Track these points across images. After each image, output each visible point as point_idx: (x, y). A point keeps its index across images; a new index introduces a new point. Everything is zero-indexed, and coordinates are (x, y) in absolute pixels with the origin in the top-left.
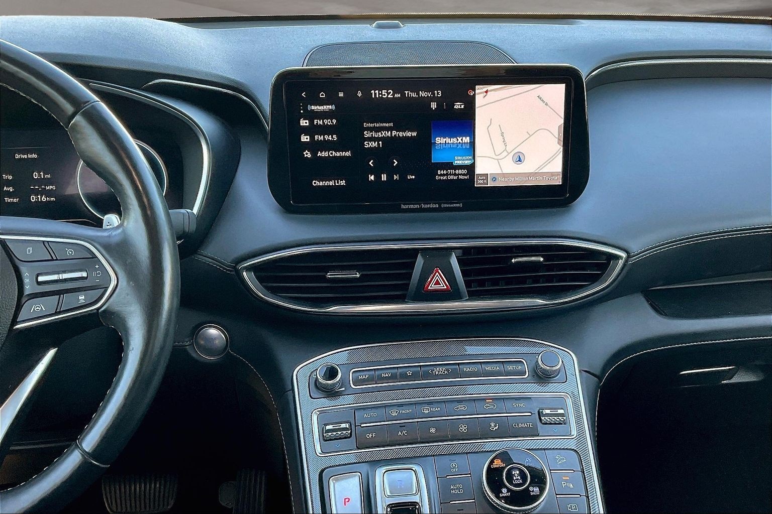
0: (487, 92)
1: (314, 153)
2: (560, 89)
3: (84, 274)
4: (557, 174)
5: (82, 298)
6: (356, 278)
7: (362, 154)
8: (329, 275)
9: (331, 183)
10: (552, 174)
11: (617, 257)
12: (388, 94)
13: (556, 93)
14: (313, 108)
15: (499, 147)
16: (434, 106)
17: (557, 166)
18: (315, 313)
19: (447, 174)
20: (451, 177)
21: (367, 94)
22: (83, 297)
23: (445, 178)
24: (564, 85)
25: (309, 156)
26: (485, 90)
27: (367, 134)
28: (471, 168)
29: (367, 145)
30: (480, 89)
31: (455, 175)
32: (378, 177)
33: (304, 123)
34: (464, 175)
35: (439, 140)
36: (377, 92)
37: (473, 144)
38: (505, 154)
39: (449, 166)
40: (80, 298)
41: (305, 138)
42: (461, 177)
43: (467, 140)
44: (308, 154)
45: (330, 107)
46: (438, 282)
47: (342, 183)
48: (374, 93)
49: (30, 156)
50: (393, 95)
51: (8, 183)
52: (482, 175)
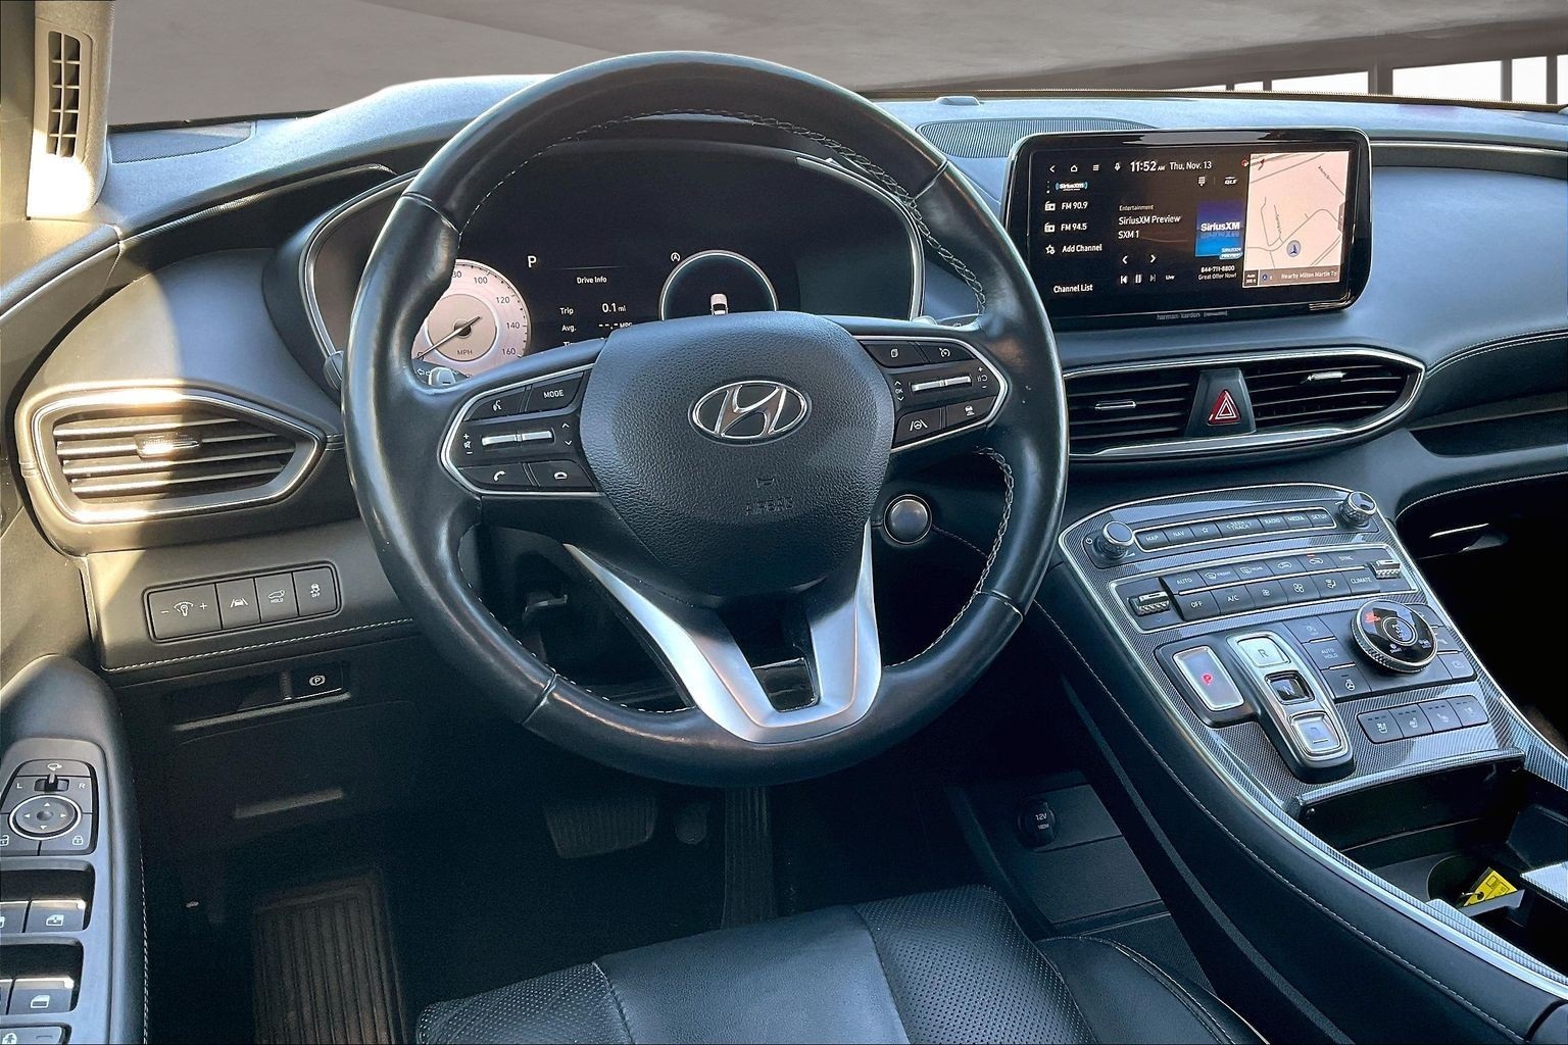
0: (1262, 162)
1: (1058, 249)
2: (1343, 156)
4: (1336, 268)
5: (969, 409)
6: (1131, 409)
7: (1114, 248)
8: (1099, 408)
9: (1075, 289)
10: (1330, 269)
12: (1151, 166)
13: (1338, 161)
14: (1062, 186)
15: (1273, 235)
16: (1202, 181)
17: (1335, 259)
19: (1212, 273)
20: (1215, 276)
21: (1126, 166)
22: (971, 409)
23: (1209, 277)
24: (1346, 154)
25: (1053, 252)
26: (1260, 159)
27: (1123, 221)
28: (1239, 263)
29: (1122, 235)
30: (1255, 158)
31: (1221, 272)
32: (1131, 279)
33: (1050, 207)
34: (1231, 272)
35: (1206, 227)
36: (1138, 163)
37: (1243, 229)
38: (1279, 243)
39: (1214, 261)
40: (967, 409)
41: (1049, 228)
42: (1227, 276)
43: (1237, 225)
44: (1050, 249)
45: (1081, 185)
46: (1226, 412)
47: (1090, 288)
48: (1135, 166)
49: (597, 280)
50: (1157, 167)
51: (568, 320)
52: (1251, 272)
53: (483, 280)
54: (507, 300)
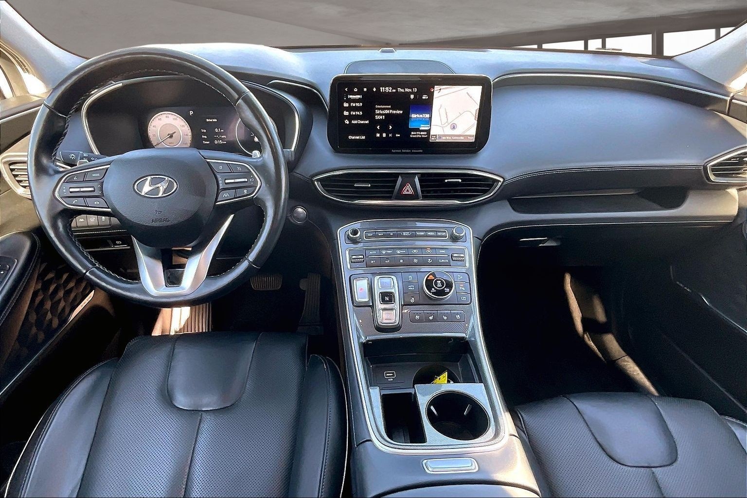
0: (440, 90)
1: (350, 122)
2: (479, 89)
3: (246, 180)
4: (473, 136)
5: (245, 191)
6: (368, 187)
7: (374, 122)
8: (356, 185)
9: (358, 138)
10: (470, 136)
11: (499, 181)
12: (389, 90)
13: (476, 91)
14: (351, 96)
15: (444, 120)
16: (412, 97)
17: (473, 131)
18: (349, 204)
19: (416, 134)
20: (418, 136)
21: (378, 90)
23: (415, 136)
24: (481, 87)
25: (348, 123)
26: (439, 88)
27: (377, 112)
28: (428, 131)
29: (377, 117)
30: (437, 88)
31: (420, 135)
32: (381, 135)
33: (346, 105)
34: (425, 135)
35: (414, 116)
36: (383, 88)
37: (431, 118)
38: (447, 124)
39: (417, 130)
41: (346, 113)
42: (423, 136)
43: (428, 116)
44: (347, 122)
45: (359, 96)
46: (408, 190)
47: (364, 137)
48: (382, 89)
49: (213, 120)
50: (392, 90)
51: (204, 134)
52: (434, 135)
53: (176, 119)
54: (183, 126)
